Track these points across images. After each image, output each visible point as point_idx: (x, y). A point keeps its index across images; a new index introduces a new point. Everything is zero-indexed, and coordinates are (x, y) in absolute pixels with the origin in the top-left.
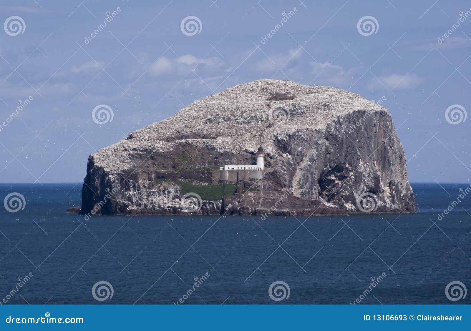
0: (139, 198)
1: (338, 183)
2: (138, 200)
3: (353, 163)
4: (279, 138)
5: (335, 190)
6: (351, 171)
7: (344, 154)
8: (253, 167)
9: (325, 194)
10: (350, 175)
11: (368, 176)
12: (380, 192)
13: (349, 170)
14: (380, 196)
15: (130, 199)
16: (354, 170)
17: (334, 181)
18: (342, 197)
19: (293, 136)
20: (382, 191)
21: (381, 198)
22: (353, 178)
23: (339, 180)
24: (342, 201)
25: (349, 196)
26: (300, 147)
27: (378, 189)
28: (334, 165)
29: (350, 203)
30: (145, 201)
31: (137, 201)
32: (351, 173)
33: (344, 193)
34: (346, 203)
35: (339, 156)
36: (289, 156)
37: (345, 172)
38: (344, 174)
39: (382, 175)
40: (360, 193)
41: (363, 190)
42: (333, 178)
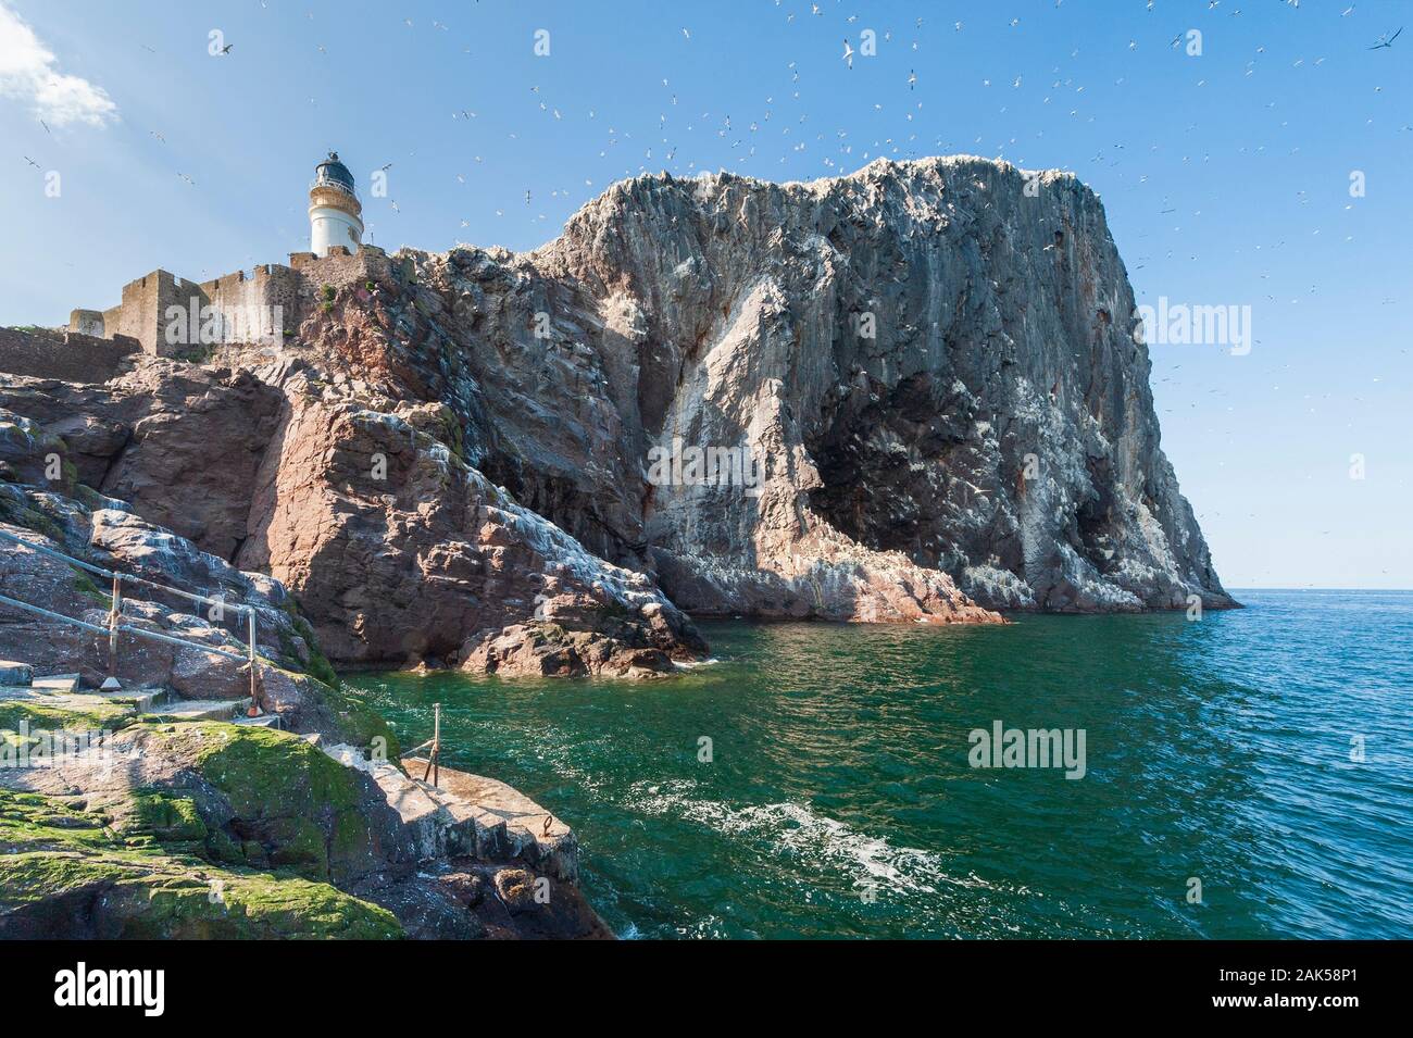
1: (922, 473)
3: (988, 380)
5: (909, 504)
6: (982, 415)
7: (935, 324)
9: (864, 527)
10: (979, 433)
11: (1063, 446)
12: (1121, 520)
13: (971, 409)
14: (1124, 536)
16: (995, 410)
17: (899, 460)
18: (949, 535)
20: (1128, 519)
21: (1133, 549)
22: (995, 448)
23: (928, 455)
24: (951, 555)
25: (990, 529)
26: (683, 259)
27: (1110, 508)
28: (891, 376)
29: (998, 567)
32: (983, 426)
33: (956, 517)
34: (975, 563)
35: (912, 334)
37: (954, 419)
38: (949, 427)
39: (1115, 450)
40: (1036, 516)
41: (1055, 503)
42: (897, 446)
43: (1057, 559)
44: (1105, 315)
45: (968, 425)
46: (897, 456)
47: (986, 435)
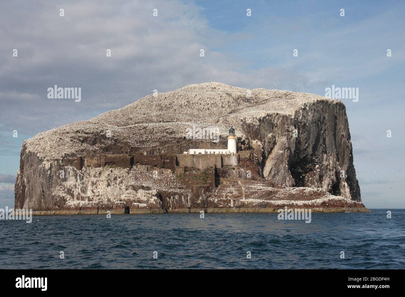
0: (81, 189)
2: (80, 192)
4: (247, 122)
6: (318, 164)
7: (311, 144)
8: (224, 151)
10: (316, 168)
11: (332, 170)
13: (316, 163)
14: (341, 191)
15: (70, 192)
16: (320, 162)
19: (263, 121)
21: (343, 194)
22: (319, 171)
26: (270, 133)
30: (89, 194)
31: (79, 194)
32: (317, 166)
35: (307, 147)
36: (259, 143)
38: (311, 166)
39: (342, 169)
41: (329, 184)
44: (343, 136)
45: (314, 166)
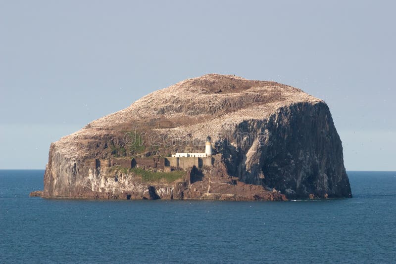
1: (280, 171)
3: (294, 152)
5: (277, 176)
8: (201, 155)
10: (291, 163)
11: (308, 164)
13: (291, 158)
16: (295, 158)
18: (283, 183)
22: (294, 166)
23: (281, 167)
24: (283, 187)
25: (291, 182)
27: (316, 176)
28: (277, 153)
29: (291, 189)
32: (293, 161)
34: (287, 189)
36: (236, 145)
37: (287, 160)
38: (286, 162)
39: (321, 163)
40: (300, 179)
41: (303, 176)
42: (276, 165)
43: (302, 187)
44: (322, 132)
45: (290, 161)
46: (276, 167)
47: (293, 163)
